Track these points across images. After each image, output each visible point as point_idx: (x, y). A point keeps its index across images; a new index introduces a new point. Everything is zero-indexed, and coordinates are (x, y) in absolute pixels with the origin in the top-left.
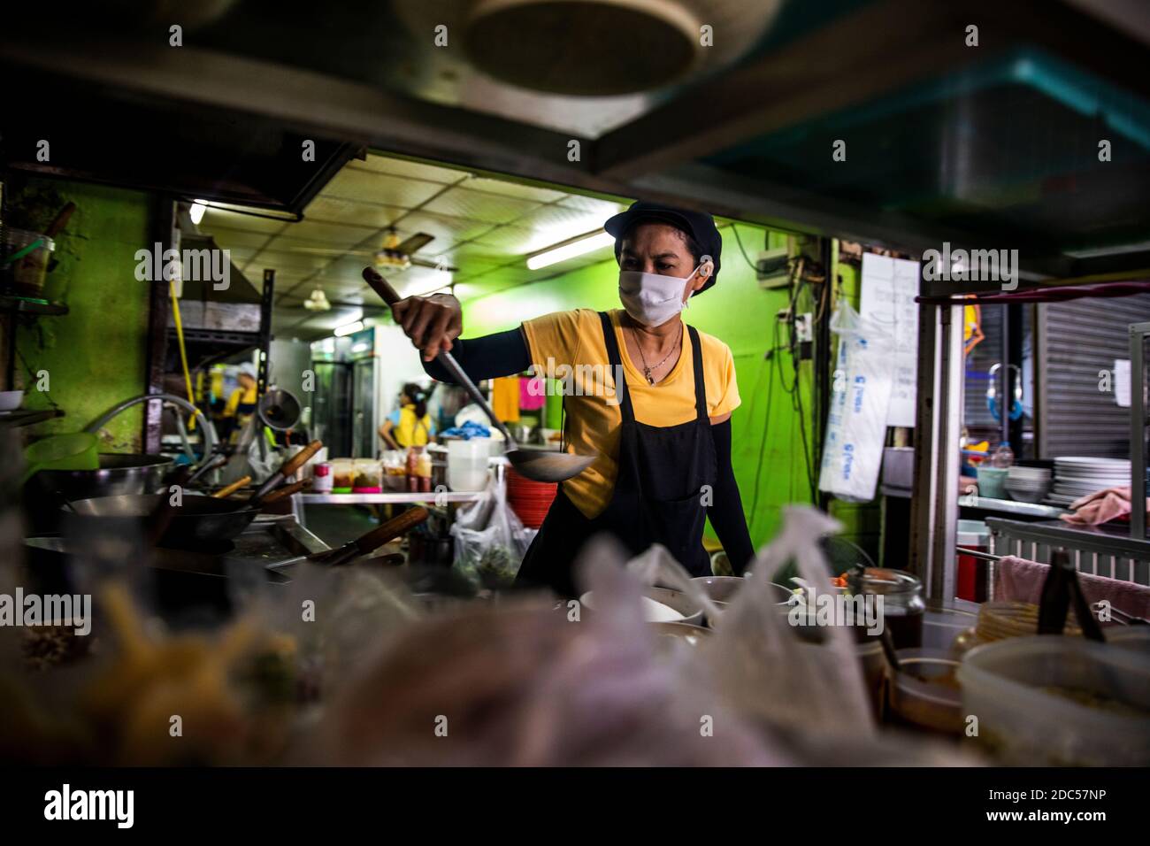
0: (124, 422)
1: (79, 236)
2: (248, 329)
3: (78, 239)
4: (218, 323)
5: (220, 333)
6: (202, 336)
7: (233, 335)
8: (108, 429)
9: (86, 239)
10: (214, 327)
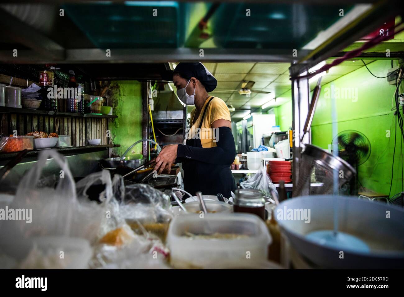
0: (138, 148)
1: (124, 95)
2: (180, 118)
3: (124, 96)
4: (171, 117)
5: (171, 120)
6: (166, 122)
7: (175, 121)
8: (133, 150)
9: (125, 96)
10: (170, 119)
